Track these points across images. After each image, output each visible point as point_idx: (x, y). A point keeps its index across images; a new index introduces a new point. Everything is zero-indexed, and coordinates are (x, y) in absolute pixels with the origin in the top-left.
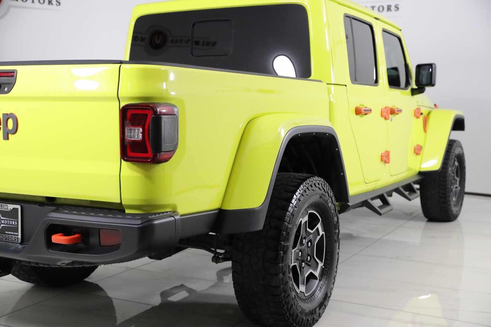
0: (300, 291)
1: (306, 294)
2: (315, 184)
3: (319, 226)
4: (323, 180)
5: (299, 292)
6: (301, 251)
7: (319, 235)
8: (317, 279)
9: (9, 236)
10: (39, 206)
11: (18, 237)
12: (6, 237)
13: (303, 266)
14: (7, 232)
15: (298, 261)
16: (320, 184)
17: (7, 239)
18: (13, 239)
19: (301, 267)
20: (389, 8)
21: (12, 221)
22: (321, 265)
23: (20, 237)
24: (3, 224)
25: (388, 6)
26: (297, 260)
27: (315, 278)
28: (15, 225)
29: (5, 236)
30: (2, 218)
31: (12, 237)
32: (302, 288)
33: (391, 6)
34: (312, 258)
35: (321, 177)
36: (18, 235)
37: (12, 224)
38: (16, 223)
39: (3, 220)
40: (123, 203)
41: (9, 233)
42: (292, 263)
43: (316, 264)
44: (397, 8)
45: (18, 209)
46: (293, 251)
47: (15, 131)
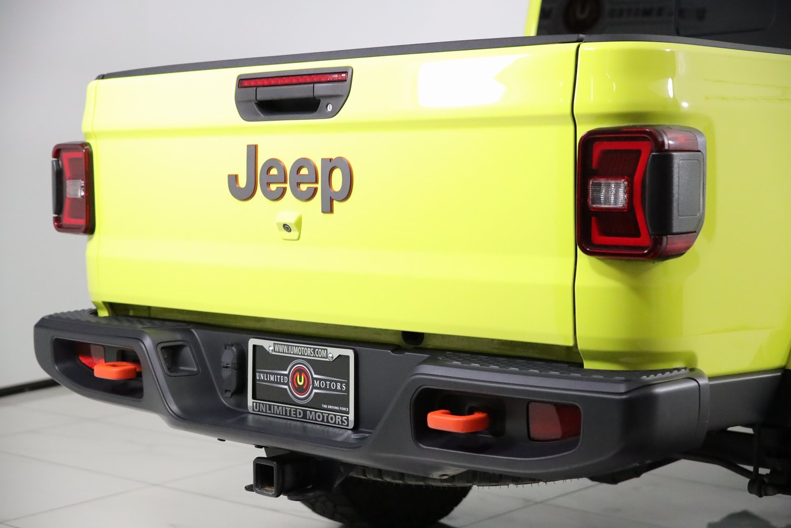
9: (329, 414)
10: (392, 351)
11: (348, 417)
12: (323, 416)
14: (325, 406)
17: (325, 421)
18: (338, 420)
21: (336, 382)
23: (351, 416)
24: (316, 388)
28: (341, 391)
29: (322, 413)
30: (315, 376)
31: (335, 415)
36: (348, 413)
37: (336, 390)
38: (344, 387)
39: (317, 379)
40: (580, 347)
41: (330, 407)
45: (348, 357)
47: (346, 193)
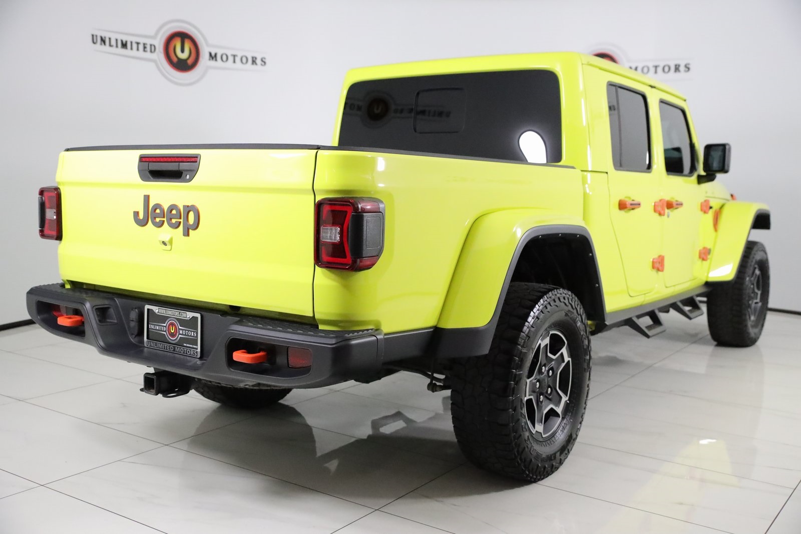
0: (536, 431)
1: (544, 434)
2: (559, 299)
3: (564, 351)
4: (570, 293)
5: (534, 432)
6: (538, 381)
7: (563, 361)
8: (560, 417)
9: (187, 349)
10: (221, 315)
11: (197, 351)
12: (184, 351)
13: (541, 400)
14: (185, 345)
15: (535, 394)
16: (566, 299)
18: (192, 353)
19: (538, 401)
20: (677, 68)
21: (191, 331)
22: (565, 399)
23: (199, 350)
24: (181, 334)
25: (676, 65)
26: (534, 392)
27: (557, 415)
28: (193, 336)
29: (184, 349)
30: (180, 328)
31: (190, 350)
32: (539, 428)
33: (679, 66)
34: (553, 389)
35: (569, 290)
36: (197, 349)
37: (191, 336)
38: (195, 335)
39: (181, 329)
40: (317, 317)
41: (188, 345)
42: (526, 396)
43: (558, 398)
44: (688, 68)
45: (197, 318)
46: (528, 381)
47: (196, 225)
